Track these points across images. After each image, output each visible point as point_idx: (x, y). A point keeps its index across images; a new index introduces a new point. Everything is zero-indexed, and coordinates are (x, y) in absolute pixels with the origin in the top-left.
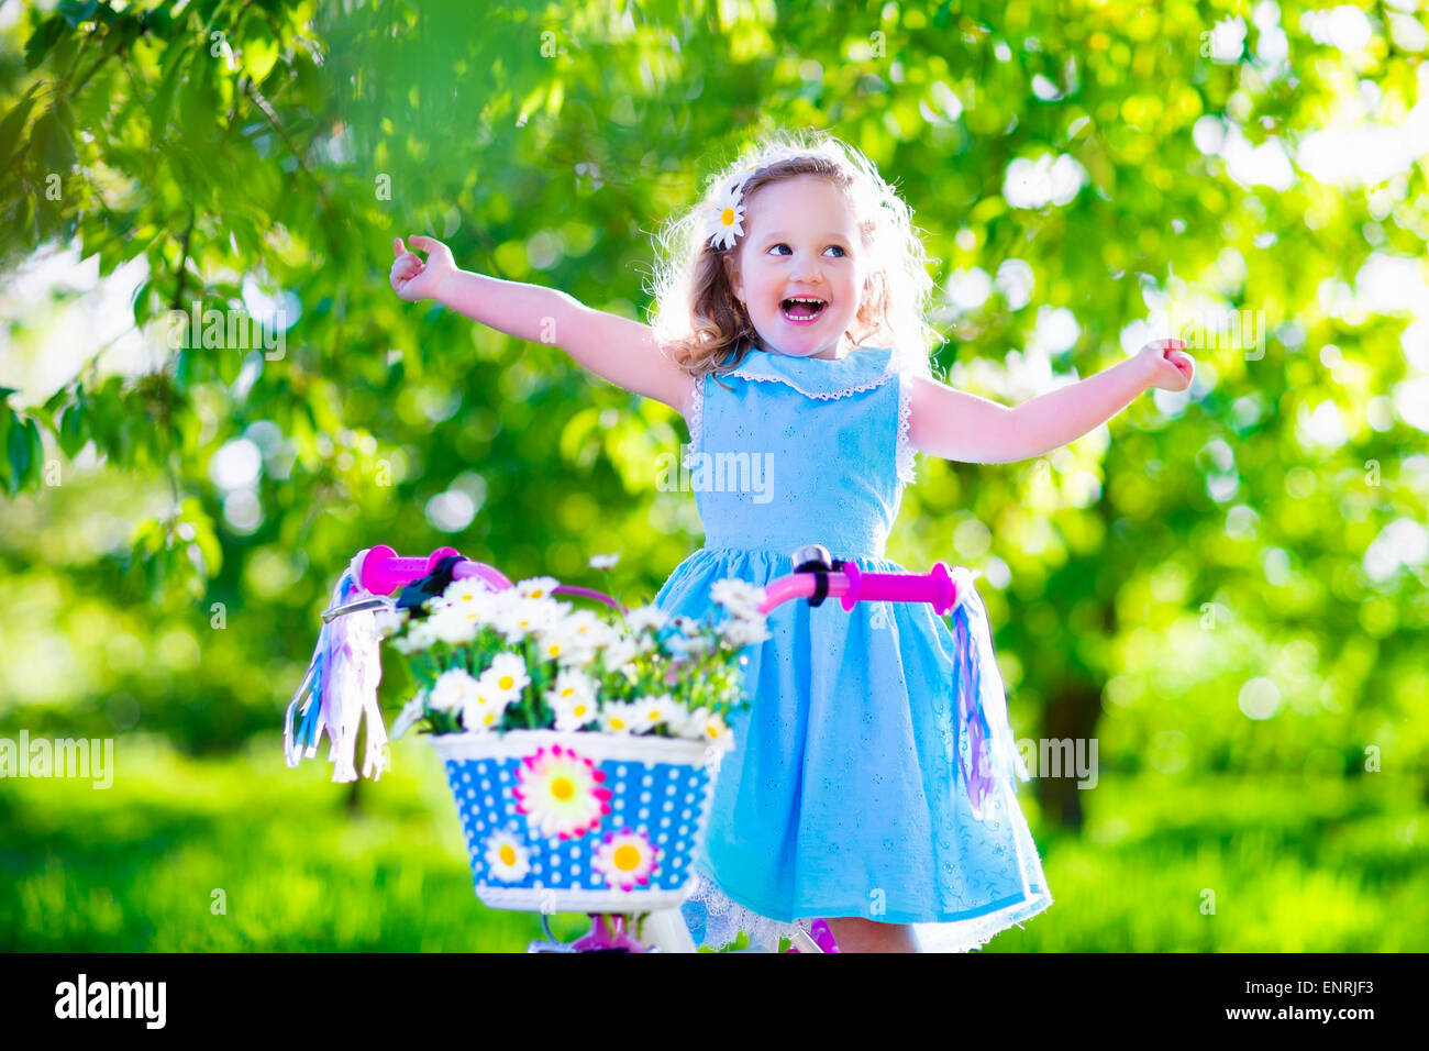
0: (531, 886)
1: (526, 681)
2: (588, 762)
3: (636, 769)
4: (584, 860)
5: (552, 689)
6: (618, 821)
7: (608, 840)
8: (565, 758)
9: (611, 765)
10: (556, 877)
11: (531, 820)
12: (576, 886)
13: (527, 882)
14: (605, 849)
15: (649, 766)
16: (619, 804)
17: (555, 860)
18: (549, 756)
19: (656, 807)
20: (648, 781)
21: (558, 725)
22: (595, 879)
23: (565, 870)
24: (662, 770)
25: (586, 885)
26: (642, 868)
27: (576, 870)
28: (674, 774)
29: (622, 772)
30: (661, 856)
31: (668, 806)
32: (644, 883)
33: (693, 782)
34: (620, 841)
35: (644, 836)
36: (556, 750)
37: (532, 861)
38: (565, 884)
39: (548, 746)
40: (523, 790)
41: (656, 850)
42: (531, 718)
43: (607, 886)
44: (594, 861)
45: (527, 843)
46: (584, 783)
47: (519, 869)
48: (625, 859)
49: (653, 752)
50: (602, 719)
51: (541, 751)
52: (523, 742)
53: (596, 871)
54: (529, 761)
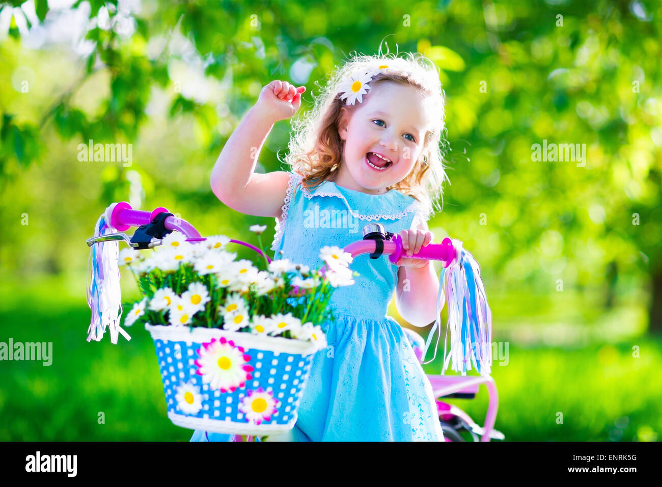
0: (202, 417)
1: (209, 299)
2: (241, 349)
3: (269, 355)
4: (234, 405)
5: (223, 305)
6: (256, 384)
7: (249, 394)
8: (227, 345)
9: (254, 352)
10: (217, 413)
11: (205, 379)
12: (228, 419)
13: (200, 414)
14: (247, 399)
15: (276, 354)
16: (257, 375)
17: (217, 403)
18: (218, 343)
19: (278, 378)
20: (275, 362)
21: (225, 326)
22: (240, 416)
23: (222, 409)
24: (283, 357)
25: (234, 419)
26: (268, 412)
27: (229, 410)
28: (290, 359)
29: (260, 356)
30: (279, 405)
31: (286, 377)
32: (268, 420)
33: (301, 364)
34: (256, 395)
35: (270, 393)
36: (223, 341)
37: (203, 403)
38: (222, 418)
39: (218, 338)
40: (200, 362)
41: (277, 402)
42: (209, 321)
43: (247, 421)
44: (240, 406)
45: (202, 392)
46: (238, 360)
47: (196, 407)
48: (258, 406)
49: (280, 346)
50: (251, 326)
51: (213, 340)
52: (203, 334)
53: (241, 412)
54: (206, 345)
